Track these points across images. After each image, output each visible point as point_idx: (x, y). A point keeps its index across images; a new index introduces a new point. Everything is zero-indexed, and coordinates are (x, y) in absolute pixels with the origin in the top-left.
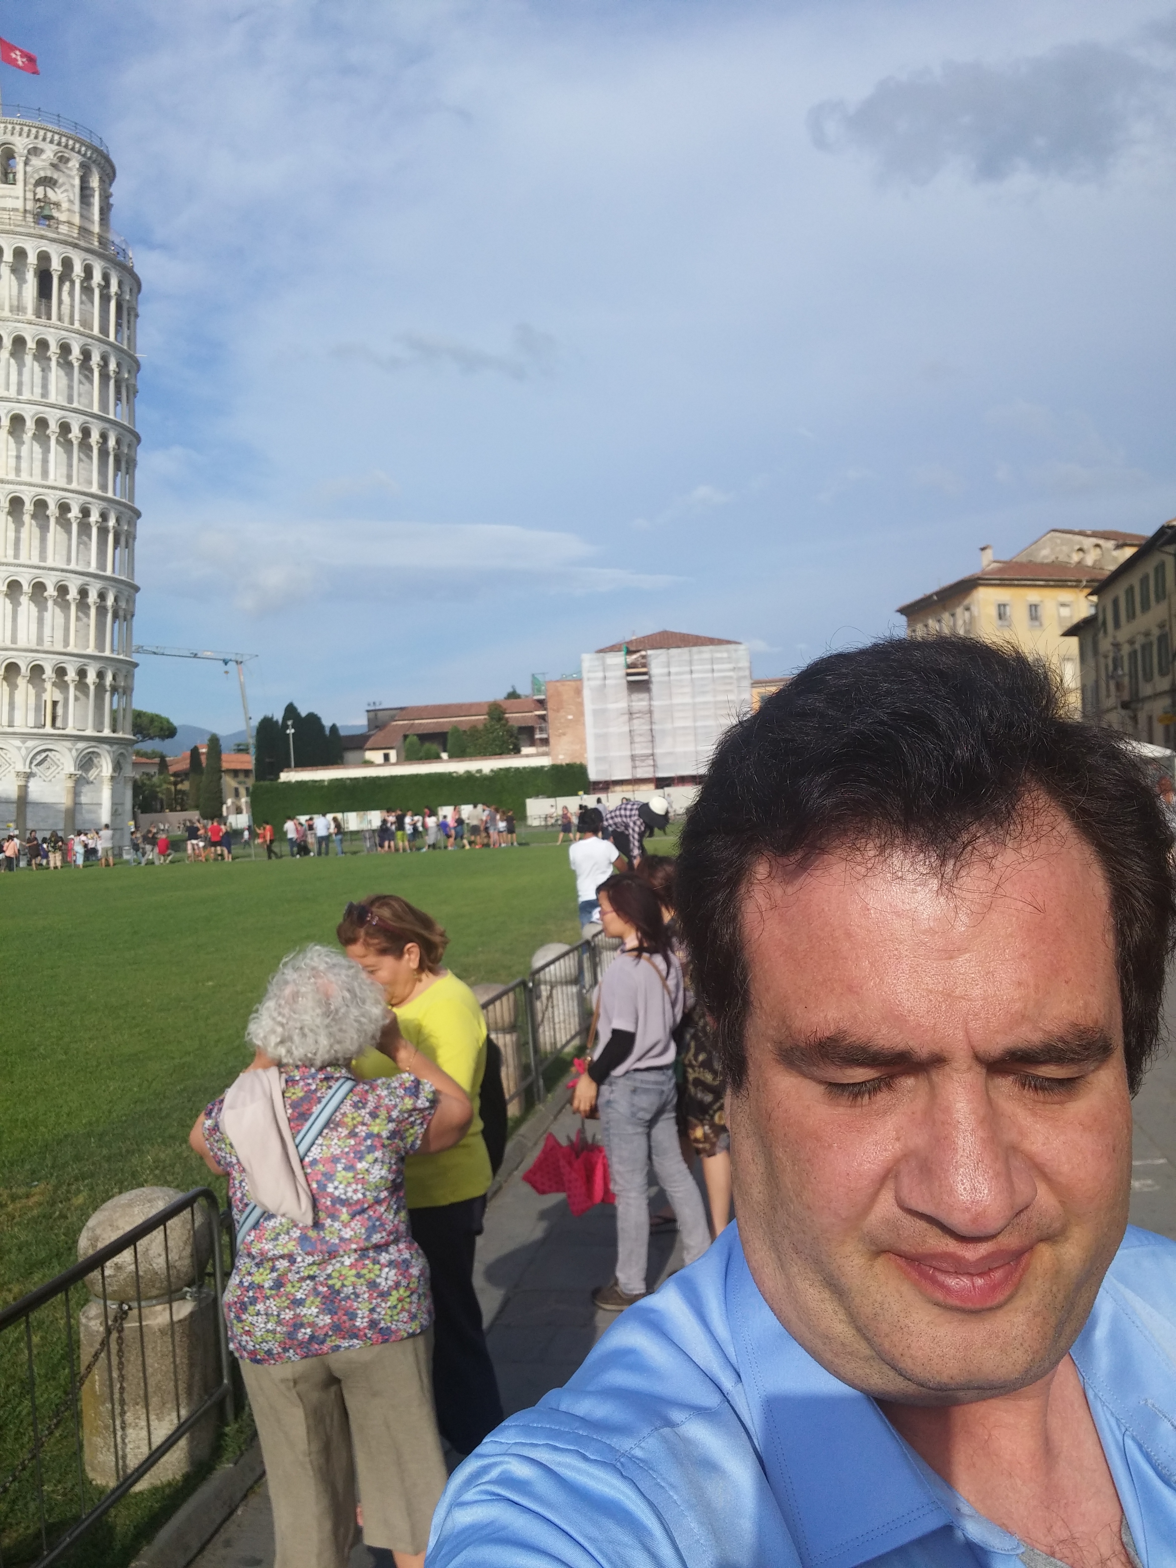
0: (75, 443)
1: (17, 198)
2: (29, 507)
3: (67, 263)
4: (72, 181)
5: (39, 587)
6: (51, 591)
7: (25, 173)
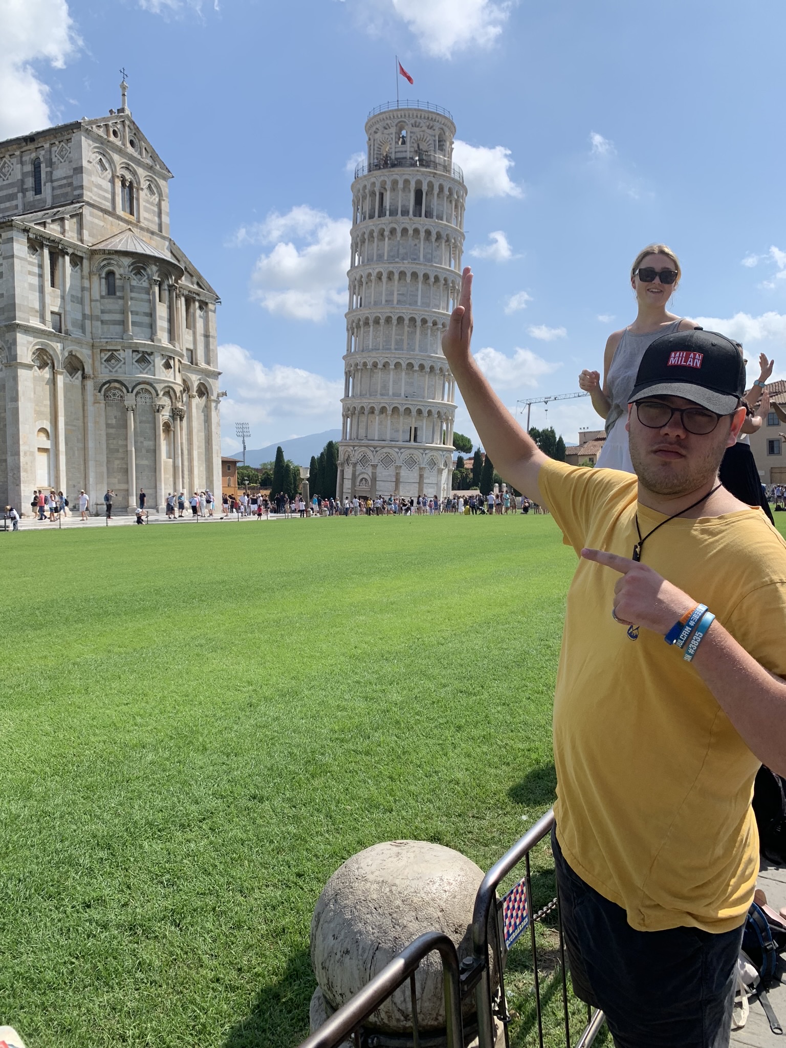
0: (431, 283)
1: (406, 151)
2: (406, 322)
3: (431, 185)
6: (416, 368)
7: (411, 137)
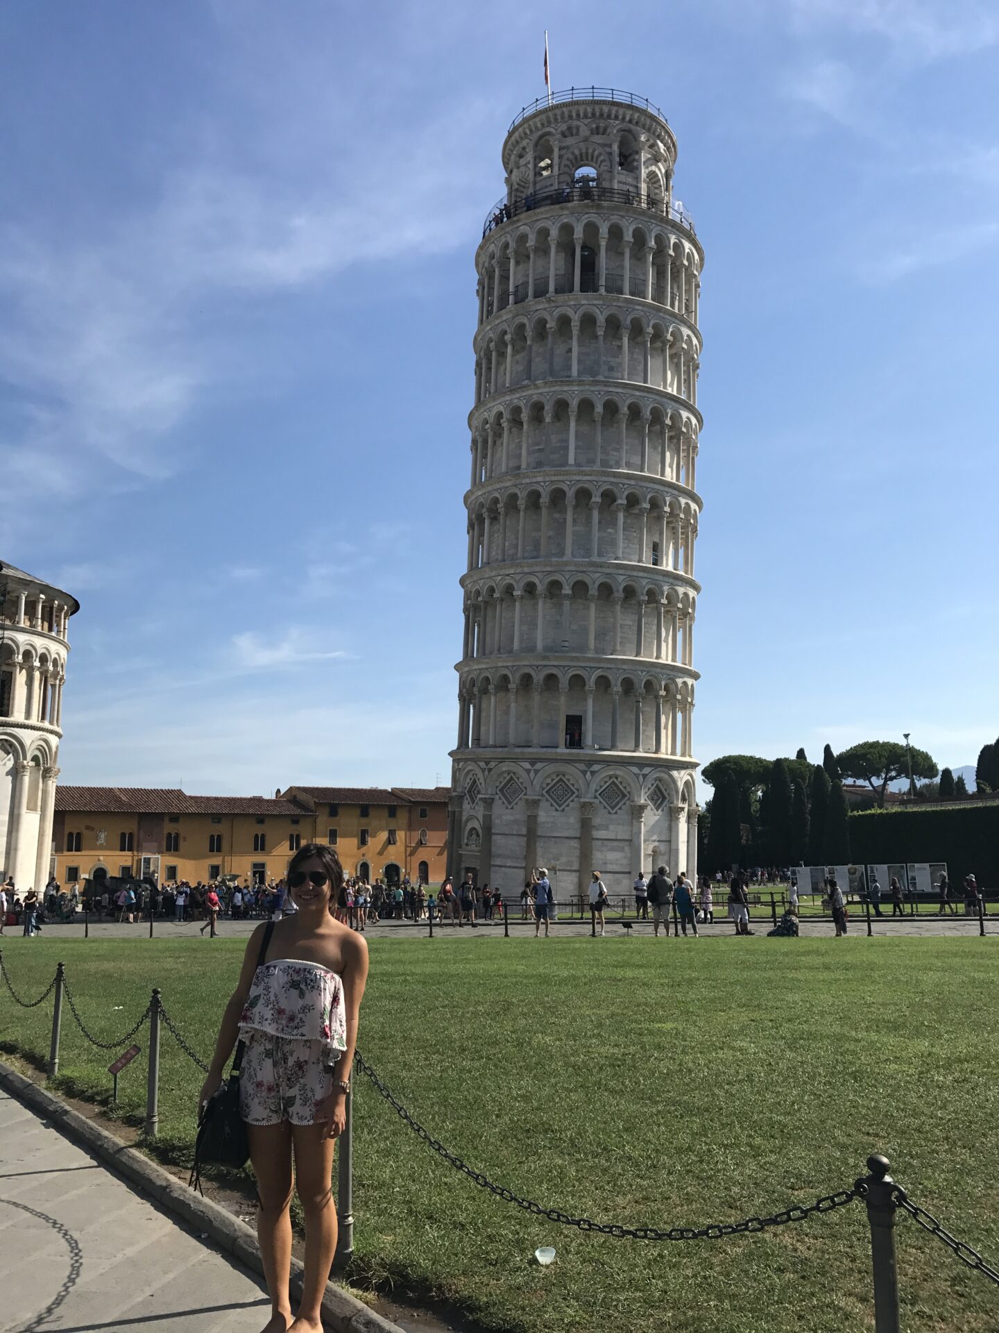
4: (608, 150)
5: (555, 586)
